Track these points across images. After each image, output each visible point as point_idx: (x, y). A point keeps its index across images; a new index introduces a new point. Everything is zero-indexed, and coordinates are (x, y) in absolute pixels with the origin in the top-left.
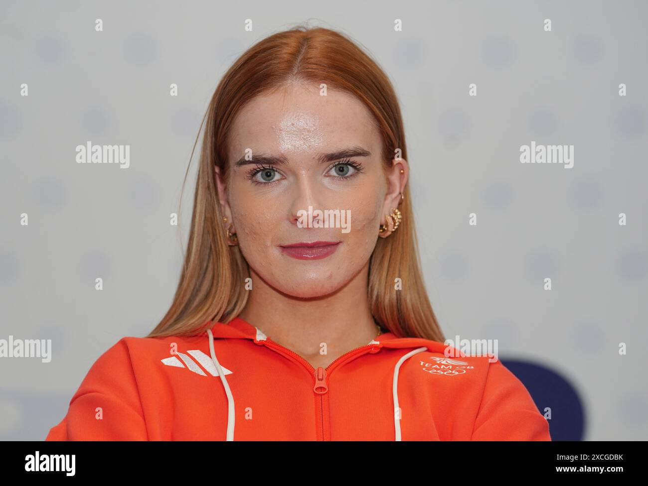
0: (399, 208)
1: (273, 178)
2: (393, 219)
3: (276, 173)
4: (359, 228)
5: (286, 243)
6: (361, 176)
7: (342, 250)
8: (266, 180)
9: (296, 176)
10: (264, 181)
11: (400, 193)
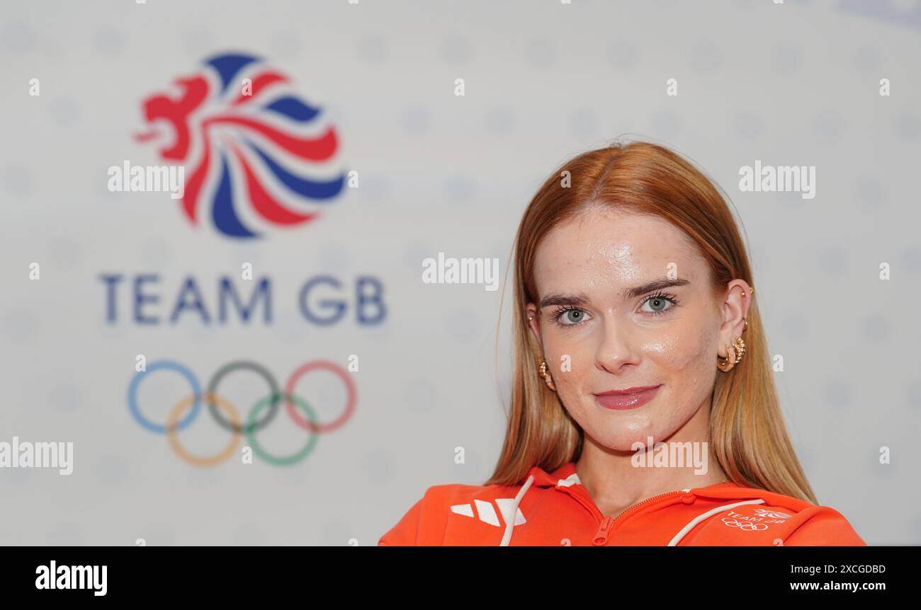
0: (743, 337)
1: (581, 319)
2: (736, 351)
3: (585, 314)
4: (681, 368)
5: (598, 391)
6: (678, 309)
7: (664, 394)
8: (573, 321)
9: (602, 315)
10: (571, 323)
11: (743, 319)
